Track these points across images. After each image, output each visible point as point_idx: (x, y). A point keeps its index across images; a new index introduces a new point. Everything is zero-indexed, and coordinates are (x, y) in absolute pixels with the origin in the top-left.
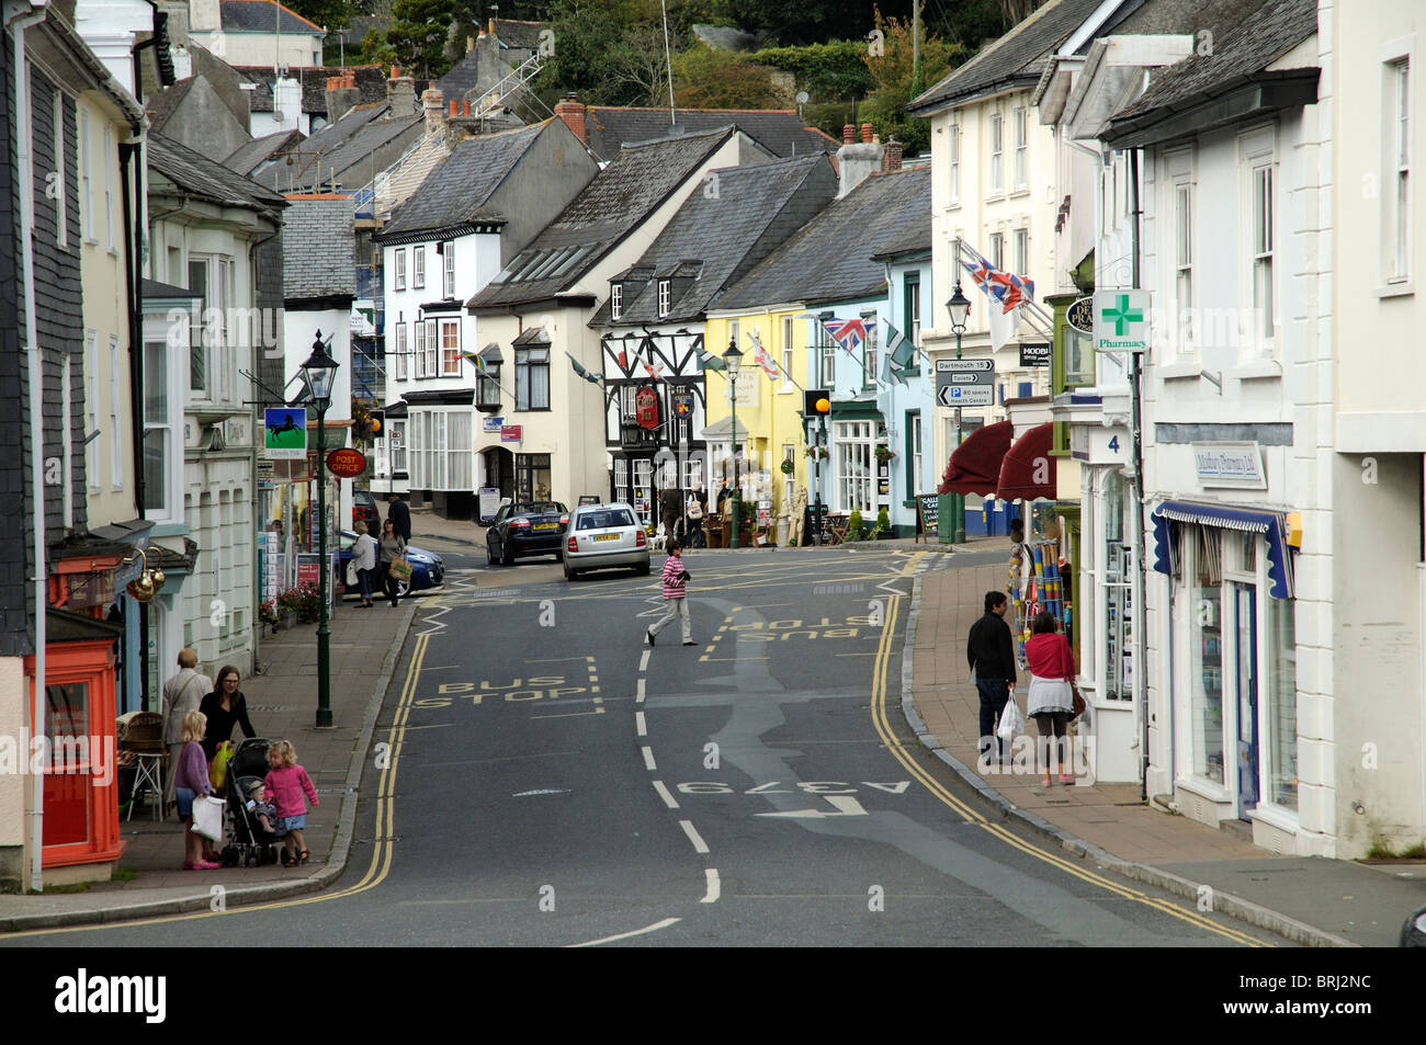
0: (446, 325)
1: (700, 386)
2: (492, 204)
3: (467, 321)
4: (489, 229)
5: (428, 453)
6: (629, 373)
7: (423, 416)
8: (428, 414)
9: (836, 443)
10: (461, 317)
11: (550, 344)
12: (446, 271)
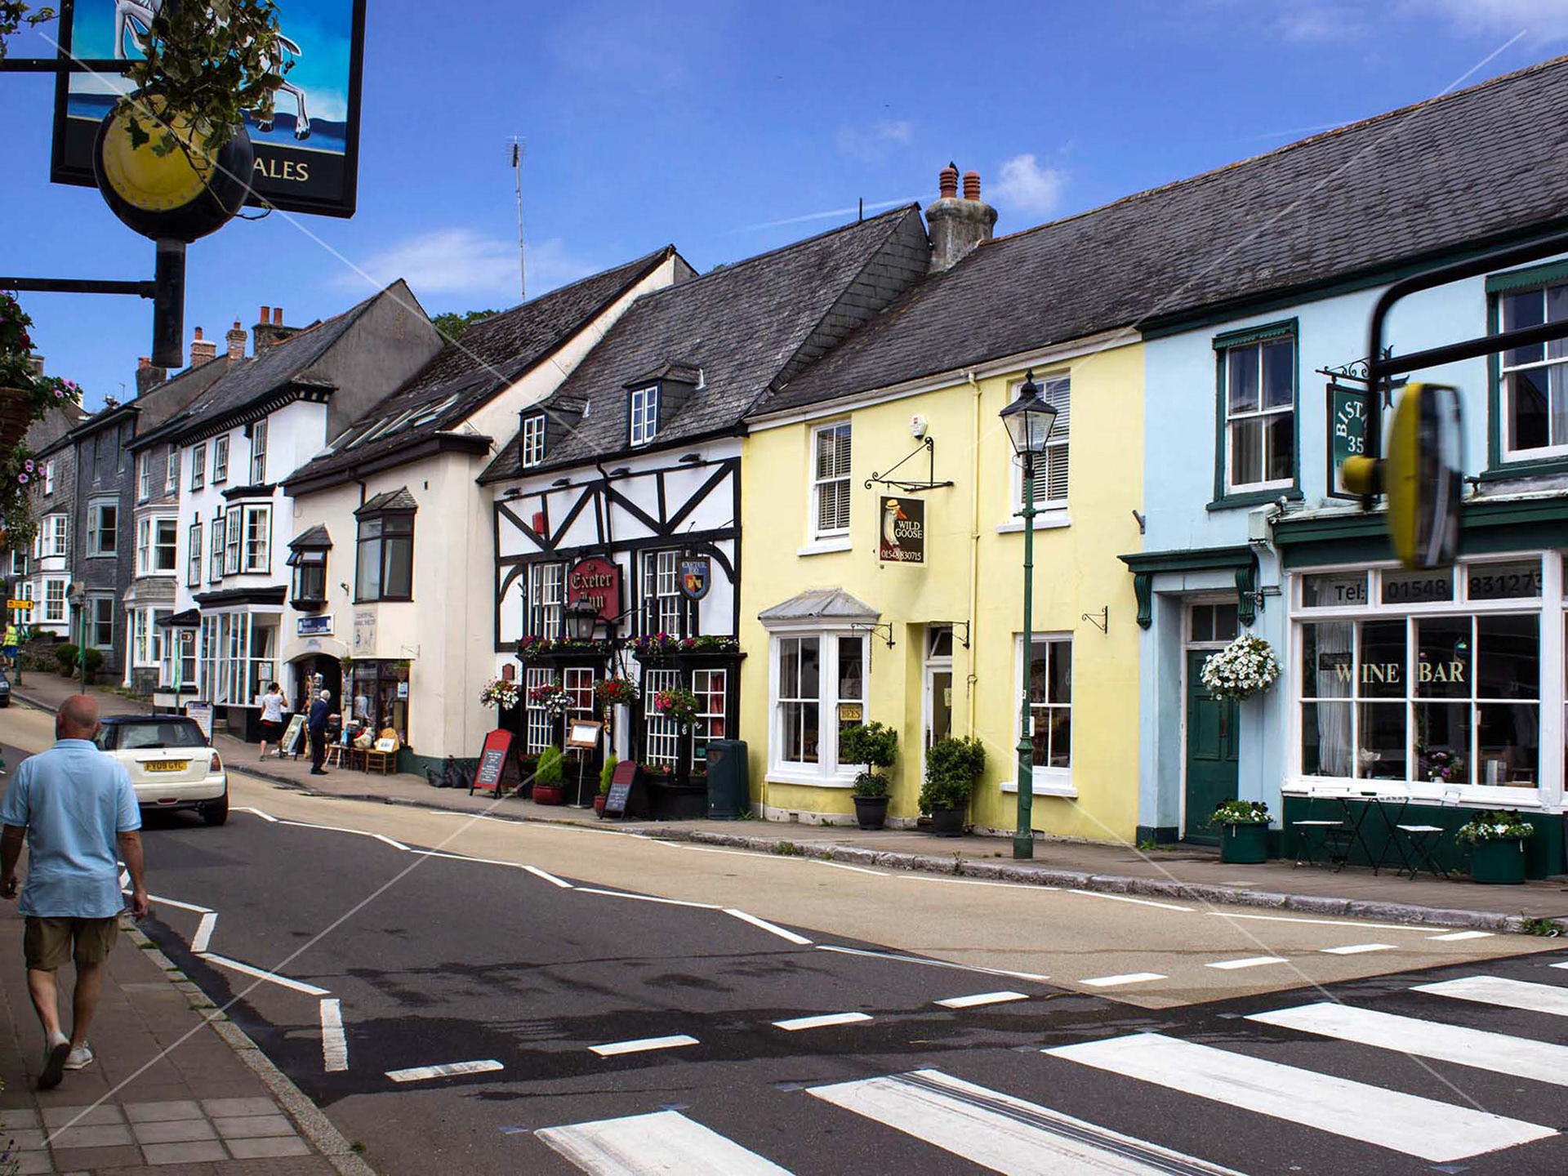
0: (252, 513)
1: (727, 548)
2: (320, 368)
3: (281, 505)
4: (314, 397)
5: (223, 662)
6: (548, 542)
7: (219, 618)
8: (226, 615)
9: (1289, 622)
10: (271, 503)
11: (415, 509)
12: (254, 455)
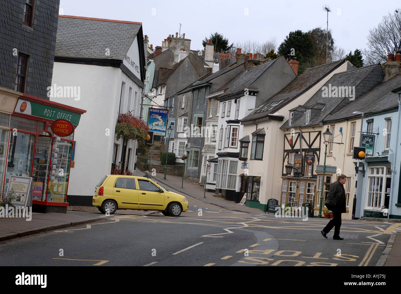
0: (234, 129)
1: (318, 152)
2: (255, 85)
3: (241, 127)
4: (252, 94)
5: (222, 175)
6: (293, 147)
7: (222, 161)
8: (224, 160)
9: (368, 177)
10: (239, 126)
11: (265, 134)
12: (237, 109)
